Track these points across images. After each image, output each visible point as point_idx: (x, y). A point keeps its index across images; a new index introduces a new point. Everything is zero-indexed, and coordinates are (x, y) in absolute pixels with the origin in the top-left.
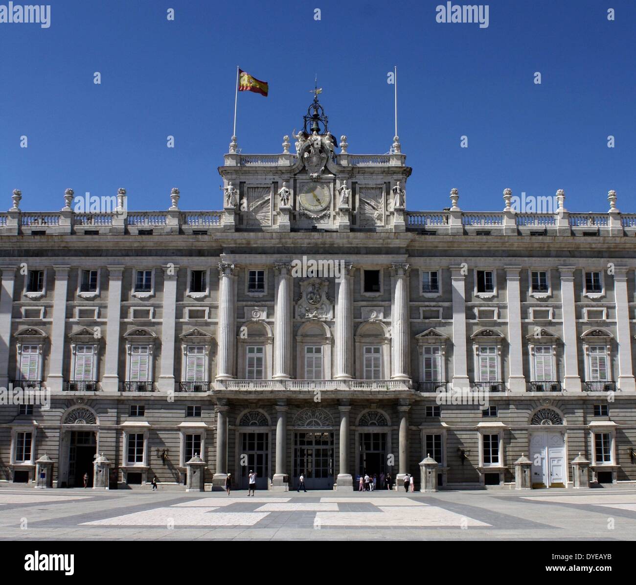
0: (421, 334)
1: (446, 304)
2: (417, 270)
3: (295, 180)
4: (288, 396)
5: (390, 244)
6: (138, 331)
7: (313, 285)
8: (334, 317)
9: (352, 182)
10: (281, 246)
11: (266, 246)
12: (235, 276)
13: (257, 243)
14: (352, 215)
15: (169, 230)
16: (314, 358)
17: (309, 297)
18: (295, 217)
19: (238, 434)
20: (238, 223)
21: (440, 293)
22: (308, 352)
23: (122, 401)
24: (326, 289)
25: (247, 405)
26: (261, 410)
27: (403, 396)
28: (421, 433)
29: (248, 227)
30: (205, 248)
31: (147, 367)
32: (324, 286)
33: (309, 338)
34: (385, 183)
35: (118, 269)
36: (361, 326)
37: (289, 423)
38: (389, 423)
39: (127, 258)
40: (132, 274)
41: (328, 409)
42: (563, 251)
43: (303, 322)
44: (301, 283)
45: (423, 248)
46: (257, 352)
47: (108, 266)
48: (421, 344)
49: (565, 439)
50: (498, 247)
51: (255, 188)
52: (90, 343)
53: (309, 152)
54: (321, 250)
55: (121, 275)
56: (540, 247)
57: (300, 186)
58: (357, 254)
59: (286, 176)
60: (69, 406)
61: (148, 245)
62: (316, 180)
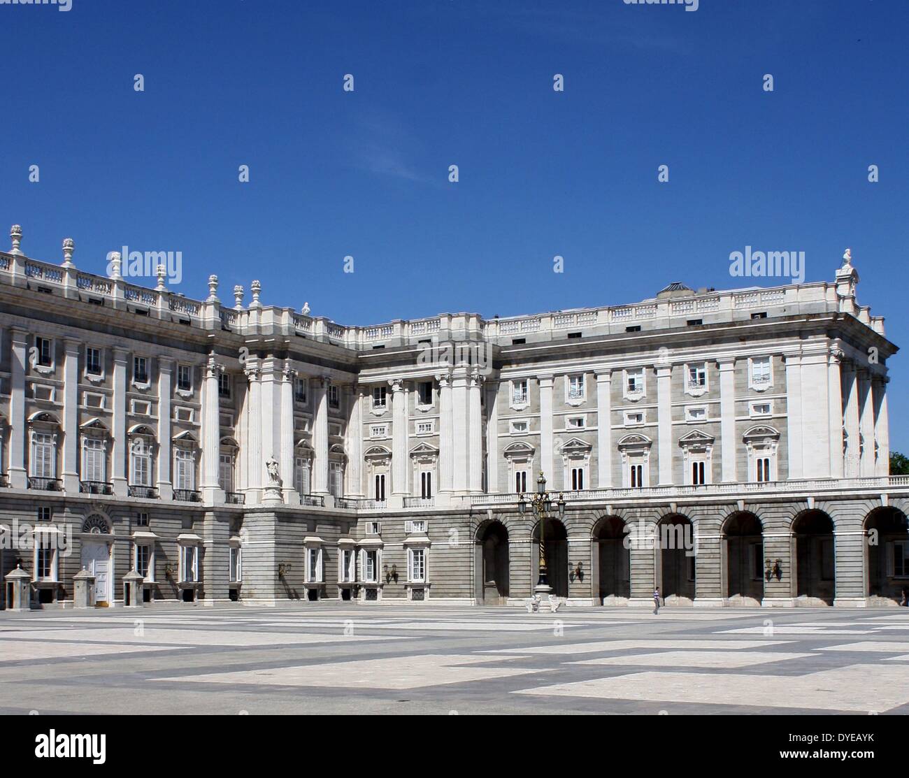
1: (6, 375)
49: (112, 550)
50: (61, 312)
56: (100, 320)
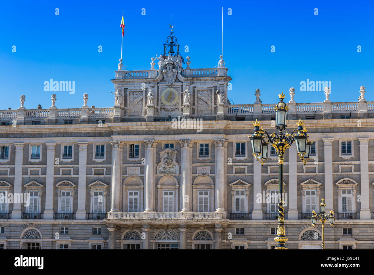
0: (233, 183)
1: (250, 164)
2: (232, 143)
3: (158, 87)
4: (149, 222)
5: (214, 127)
6: (64, 182)
7: (168, 153)
8: (180, 173)
9: (193, 87)
10: (148, 129)
11: (139, 130)
12: (120, 148)
13: (133, 128)
14: (193, 108)
15: (82, 120)
16: (168, 198)
17: (165, 160)
18: (157, 110)
19: (123, 244)
20: (123, 115)
21: (246, 157)
22: (165, 195)
23: (55, 225)
24: (175, 155)
25: (128, 227)
26: (136, 230)
27: (217, 222)
28: (232, 245)
29: (129, 117)
30: (103, 131)
31: (70, 204)
32: (175, 154)
33: (165, 186)
34: (213, 87)
35: (52, 145)
36: (197, 178)
37: (151, 238)
38: (212, 238)
39: (57, 138)
40: (60, 148)
41: (175, 230)
42: (326, 128)
43: (162, 176)
44: (160, 152)
45: (236, 129)
46: (134, 195)
47: (46, 143)
48: (233, 189)
51: (134, 92)
52: (37, 190)
53: (166, 69)
54: (172, 132)
55: (54, 148)
56: (311, 126)
57: (161, 90)
58: (193, 134)
59: (152, 85)
60: (25, 228)
61: (70, 130)
62: (171, 86)
